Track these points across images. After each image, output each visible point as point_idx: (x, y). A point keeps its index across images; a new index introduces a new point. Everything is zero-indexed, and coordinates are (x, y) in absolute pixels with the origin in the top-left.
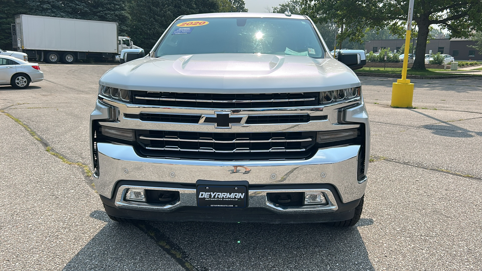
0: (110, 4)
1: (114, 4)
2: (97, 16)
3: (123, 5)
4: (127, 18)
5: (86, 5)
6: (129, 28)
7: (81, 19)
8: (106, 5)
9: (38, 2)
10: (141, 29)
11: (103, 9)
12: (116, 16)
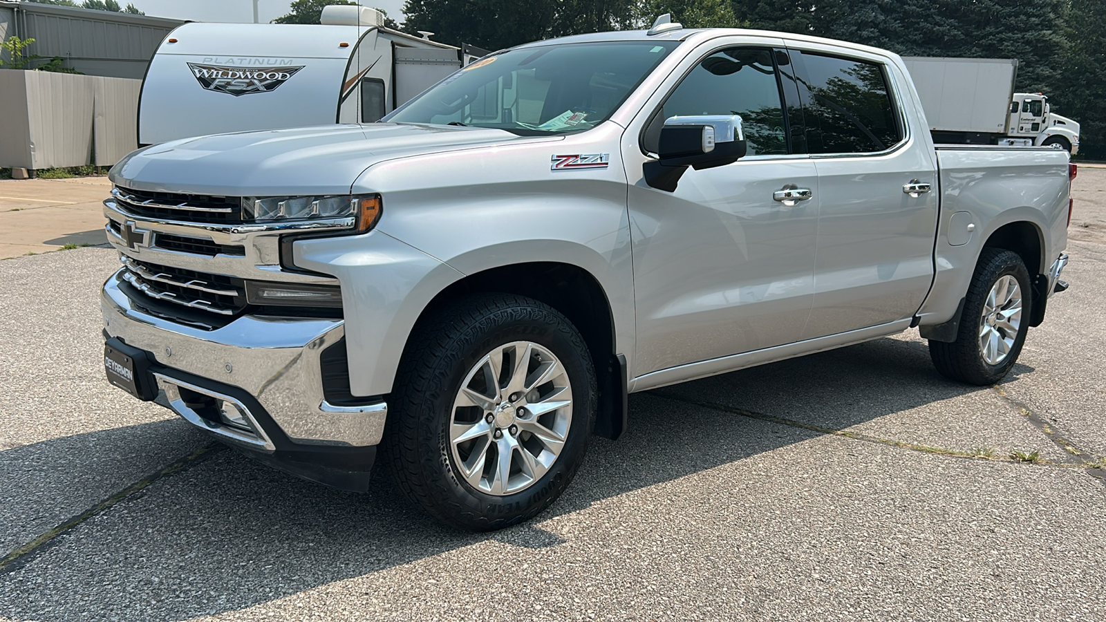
0: (1017, 16)
1: (1026, 14)
2: (978, 46)
3: (1052, 16)
4: (1058, 46)
5: (957, 24)
6: (1060, 72)
7: (940, 56)
8: (1005, 18)
9: (853, 26)
10: (1091, 73)
11: (998, 28)
12: (1028, 42)
